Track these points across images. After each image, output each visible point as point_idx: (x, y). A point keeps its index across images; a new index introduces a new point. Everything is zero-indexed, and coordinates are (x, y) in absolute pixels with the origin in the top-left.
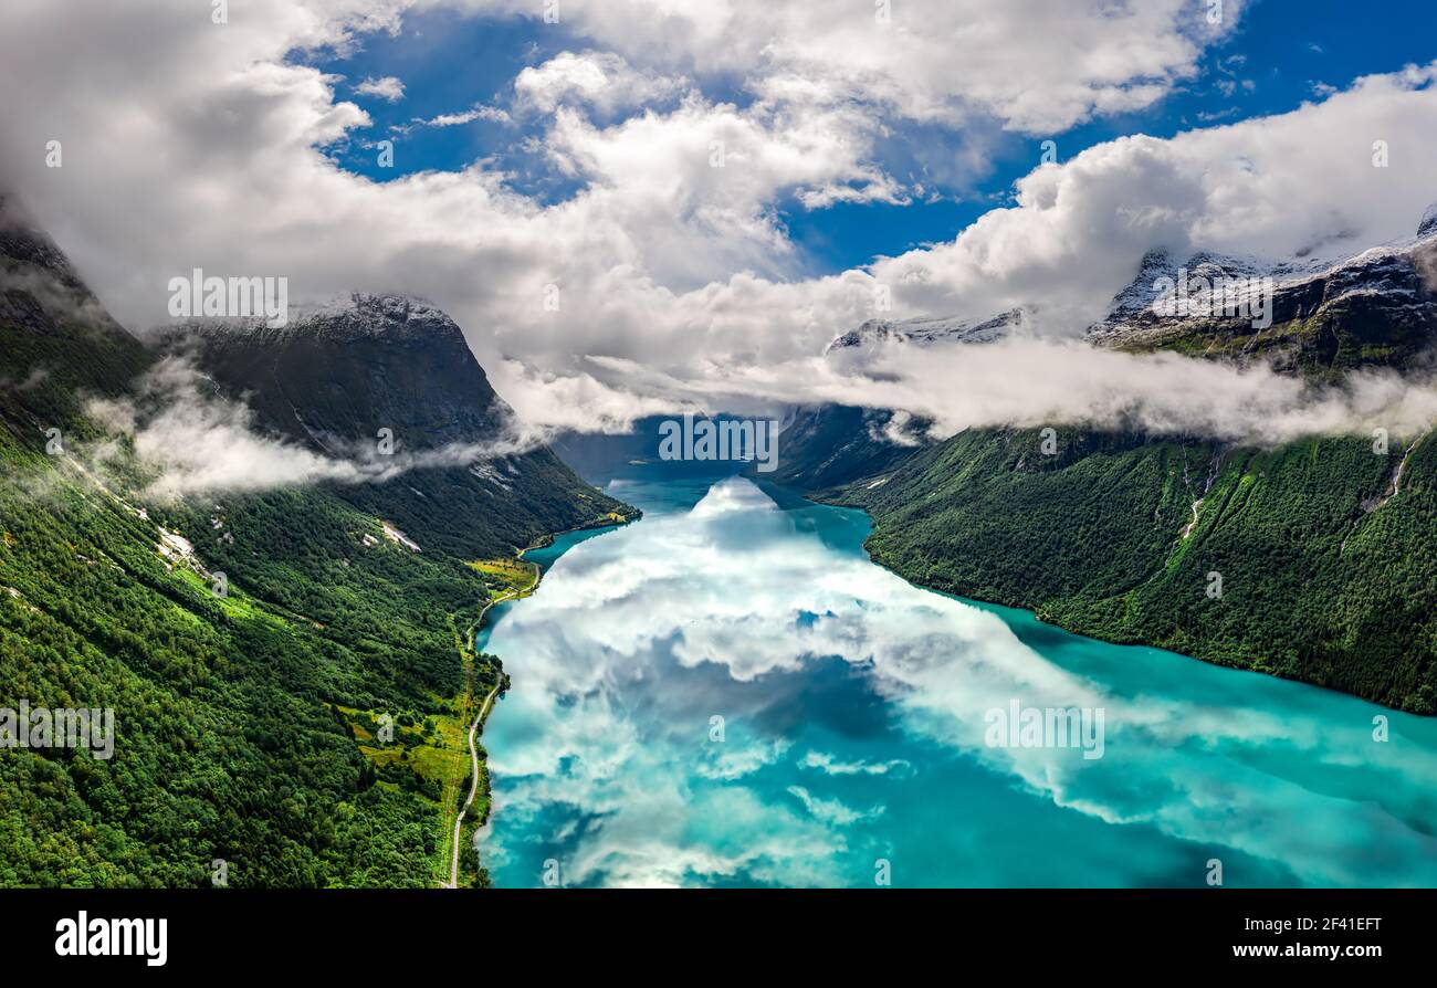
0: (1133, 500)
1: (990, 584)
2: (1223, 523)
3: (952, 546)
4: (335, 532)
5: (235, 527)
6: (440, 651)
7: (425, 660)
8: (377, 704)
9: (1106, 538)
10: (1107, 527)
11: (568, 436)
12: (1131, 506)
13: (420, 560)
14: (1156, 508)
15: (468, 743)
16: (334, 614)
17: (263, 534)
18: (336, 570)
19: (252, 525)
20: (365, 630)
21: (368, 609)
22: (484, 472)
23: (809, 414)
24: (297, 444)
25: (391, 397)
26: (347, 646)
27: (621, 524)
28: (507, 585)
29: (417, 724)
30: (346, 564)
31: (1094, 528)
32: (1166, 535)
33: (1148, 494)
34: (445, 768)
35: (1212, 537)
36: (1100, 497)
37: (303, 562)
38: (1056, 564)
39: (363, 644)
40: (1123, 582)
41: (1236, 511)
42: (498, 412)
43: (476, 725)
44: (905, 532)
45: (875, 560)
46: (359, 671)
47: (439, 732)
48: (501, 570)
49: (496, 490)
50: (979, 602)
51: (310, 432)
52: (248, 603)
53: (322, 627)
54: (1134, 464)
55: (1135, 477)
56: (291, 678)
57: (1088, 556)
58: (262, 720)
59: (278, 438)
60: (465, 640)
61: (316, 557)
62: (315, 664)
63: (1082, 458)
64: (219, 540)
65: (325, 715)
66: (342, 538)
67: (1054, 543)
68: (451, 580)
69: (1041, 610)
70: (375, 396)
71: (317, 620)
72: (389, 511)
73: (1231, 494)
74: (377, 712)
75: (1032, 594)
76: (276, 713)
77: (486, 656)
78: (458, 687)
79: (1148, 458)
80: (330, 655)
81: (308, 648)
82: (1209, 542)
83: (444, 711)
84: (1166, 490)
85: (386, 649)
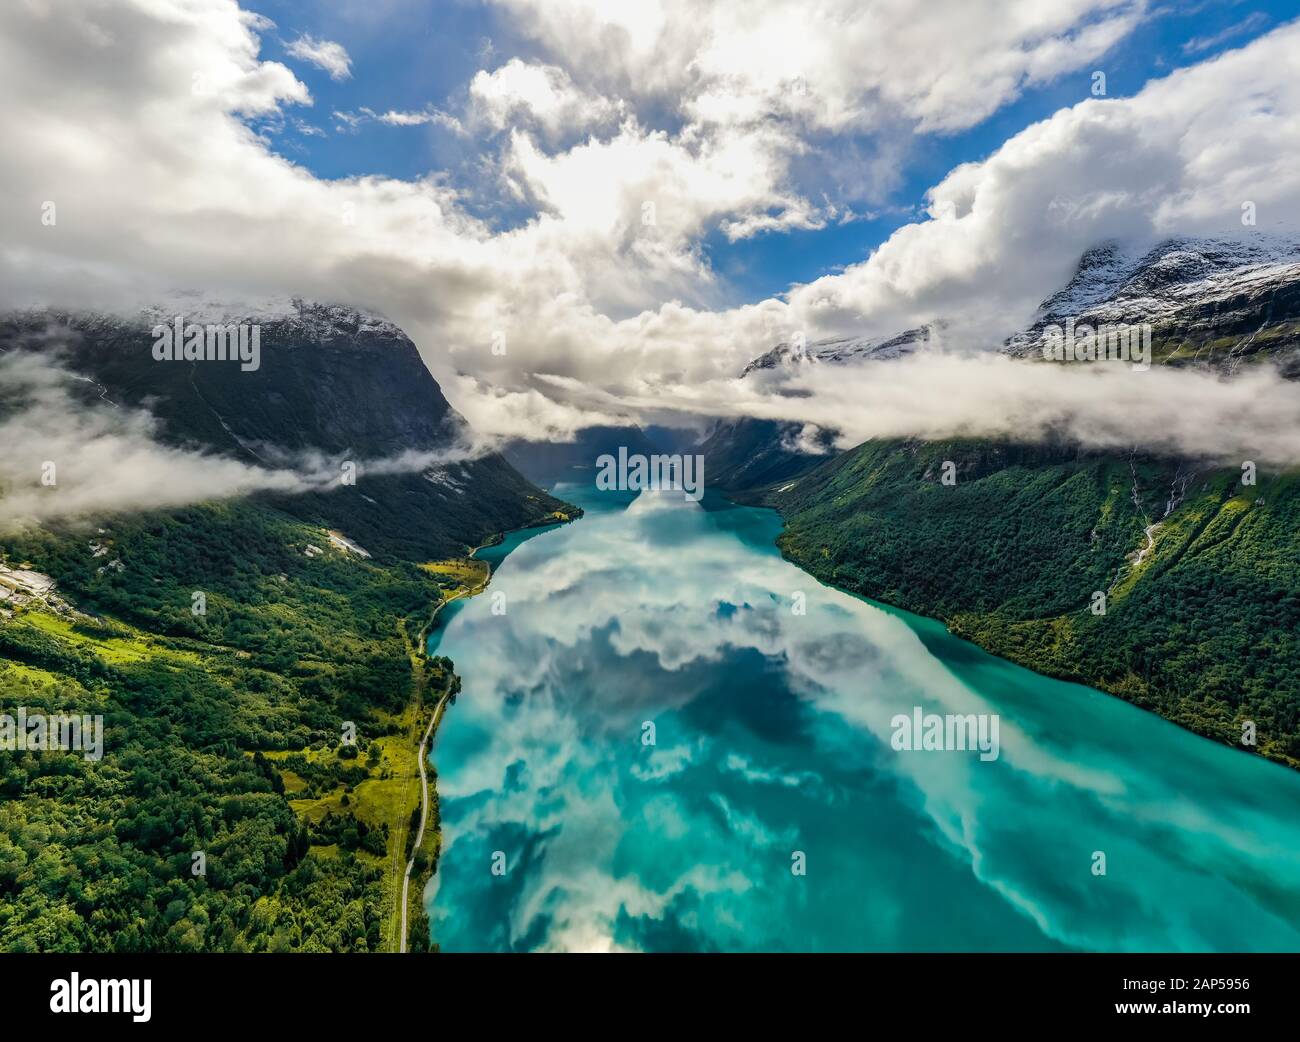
0: (1061, 517)
1: (896, 587)
2: (1195, 554)
3: (857, 547)
4: (271, 547)
5: (129, 552)
6: (389, 662)
7: (372, 674)
8: (314, 738)
9: (1027, 554)
10: (1029, 542)
11: (519, 444)
12: (1058, 523)
13: (370, 567)
14: (1092, 528)
15: (417, 764)
16: (266, 636)
17: (170, 556)
18: (271, 587)
19: (155, 548)
20: (304, 650)
21: (308, 626)
22: (437, 477)
23: (727, 427)
24: (223, 454)
25: (340, 406)
26: (280, 672)
27: (565, 522)
28: (459, 583)
29: (361, 754)
30: (283, 579)
31: (1012, 542)
32: (1107, 560)
33: (1081, 512)
34: (391, 805)
35: (1177, 568)
36: (1019, 511)
37: (228, 583)
38: (968, 575)
39: (300, 667)
40: (1050, 605)
41: (1215, 542)
42: (451, 423)
43: (426, 739)
44: (813, 532)
45: (787, 557)
46: (295, 700)
47: (386, 759)
48: (453, 570)
49: (450, 493)
50: (885, 605)
51: (242, 442)
52: (141, 641)
53: (248, 655)
54: (1063, 479)
55: (1063, 493)
56: (200, 728)
57: (1006, 571)
58: (148, 801)
59: (196, 448)
60: (415, 644)
61: (244, 575)
62: (236, 704)
63: (998, 470)
64: (101, 570)
65: (245, 770)
66: (279, 552)
67: (966, 553)
68: (403, 584)
69: (952, 622)
70: (322, 406)
71: (242, 647)
72: (337, 520)
73: (1205, 522)
74: (313, 749)
75: (942, 604)
76: (174, 784)
77: (437, 658)
78: (408, 698)
79: (1081, 474)
80: (257, 687)
81: (227, 684)
82: (1174, 574)
83: (392, 730)
84: (1106, 509)
85: (328, 668)
